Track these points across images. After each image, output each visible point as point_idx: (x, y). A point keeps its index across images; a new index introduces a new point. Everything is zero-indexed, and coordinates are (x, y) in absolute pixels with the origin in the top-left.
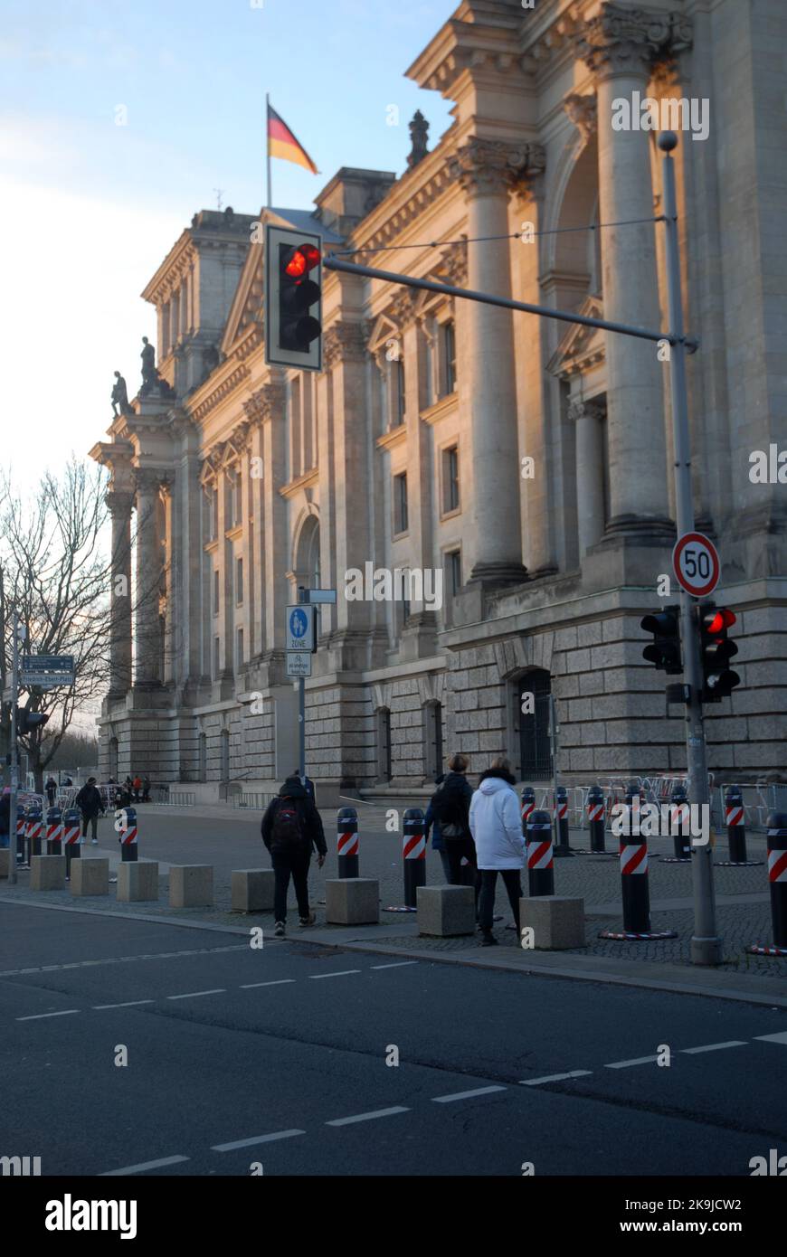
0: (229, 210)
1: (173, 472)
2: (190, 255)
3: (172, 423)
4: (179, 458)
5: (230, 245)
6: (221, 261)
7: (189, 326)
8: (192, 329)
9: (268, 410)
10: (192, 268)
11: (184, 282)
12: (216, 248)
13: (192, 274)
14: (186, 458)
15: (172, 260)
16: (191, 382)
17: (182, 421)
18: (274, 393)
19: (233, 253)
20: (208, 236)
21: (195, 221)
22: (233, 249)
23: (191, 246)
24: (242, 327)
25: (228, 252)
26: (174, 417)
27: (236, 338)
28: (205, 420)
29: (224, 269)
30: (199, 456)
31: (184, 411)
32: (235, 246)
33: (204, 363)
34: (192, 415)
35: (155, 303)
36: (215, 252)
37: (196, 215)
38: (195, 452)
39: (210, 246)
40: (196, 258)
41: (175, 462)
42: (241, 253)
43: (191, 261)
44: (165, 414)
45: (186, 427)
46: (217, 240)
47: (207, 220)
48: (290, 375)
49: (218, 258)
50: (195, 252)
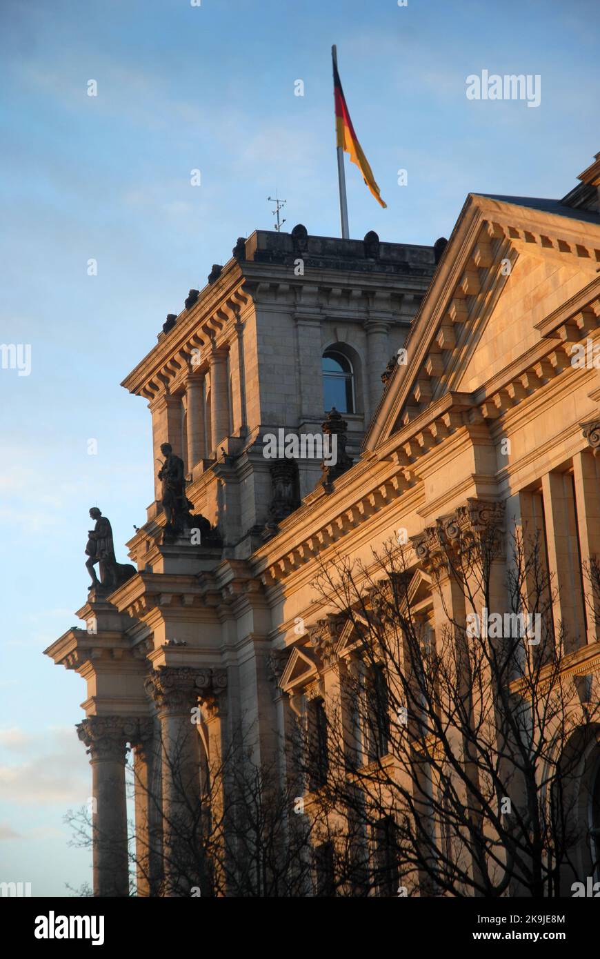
0: (300, 230)
1: (224, 672)
2: (234, 307)
3: (226, 587)
4: (235, 648)
5: (306, 288)
6: (292, 314)
7: (237, 423)
8: (244, 428)
9: (474, 545)
10: (240, 327)
11: (221, 354)
12: (283, 293)
13: (240, 338)
14: (251, 645)
15: (197, 319)
17: (245, 583)
18: (486, 515)
19: (311, 300)
20: (270, 273)
21: (241, 246)
22: (311, 294)
23: (240, 291)
25: (303, 300)
26: (230, 576)
27: (398, 427)
28: (288, 582)
29: (296, 326)
30: (277, 640)
31: (249, 566)
32: (316, 289)
34: (267, 571)
35: (149, 395)
36: (281, 300)
37: (241, 242)
38: (268, 635)
39: (274, 289)
40: (249, 312)
41: (227, 656)
42: (323, 301)
43: (238, 317)
44: (212, 573)
45: (249, 593)
46: (286, 280)
47: (264, 247)
48: (516, 483)
49: (286, 309)
50: (245, 300)
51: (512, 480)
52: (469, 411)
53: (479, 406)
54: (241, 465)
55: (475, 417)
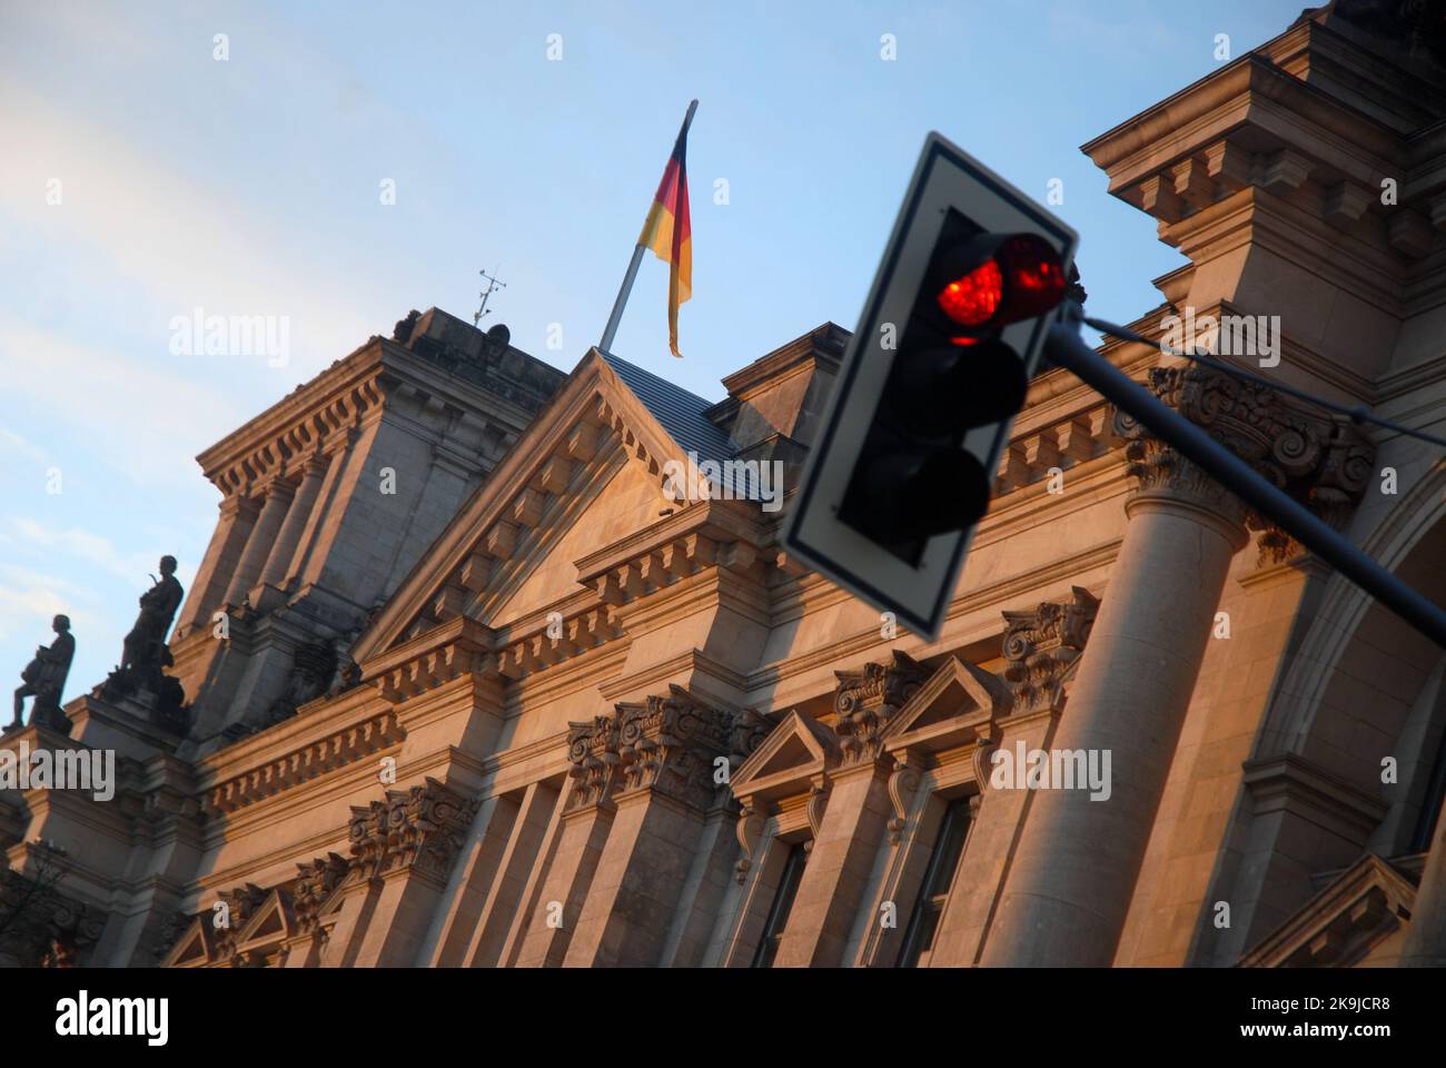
0: (501, 332)
1: (101, 917)
2: (361, 404)
3: (151, 793)
4: (132, 889)
5: (469, 417)
6: (434, 445)
7: (292, 571)
8: (296, 582)
9: (411, 848)
10: (354, 435)
11: (321, 463)
12: (433, 412)
13: (349, 451)
14: (150, 893)
15: (311, 402)
16: (236, 714)
17: (180, 798)
18: (444, 811)
19: (472, 438)
20: (425, 375)
21: (404, 328)
22: (474, 429)
23: (372, 384)
24: (428, 617)
25: (458, 433)
26: (160, 780)
27: (402, 639)
28: (236, 818)
29: (432, 466)
30: (190, 900)
31: (192, 775)
32: (482, 424)
33: (291, 674)
34: (210, 792)
35: (225, 488)
36: (426, 420)
37: (414, 314)
38: (179, 887)
39: (421, 399)
40: (373, 416)
41: (117, 895)
42: (488, 446)
43: (359, 420)
44: (142, 766)
45: (182, 815)
46: (443, 394)
47: (436, 335)
48: (503, 781)
49: (430, 435)
50: (376, 401)
51: (500, 776)
52: (483, 654)
53: (497, 652)
54: (260, 629)
55: (486, 667)
